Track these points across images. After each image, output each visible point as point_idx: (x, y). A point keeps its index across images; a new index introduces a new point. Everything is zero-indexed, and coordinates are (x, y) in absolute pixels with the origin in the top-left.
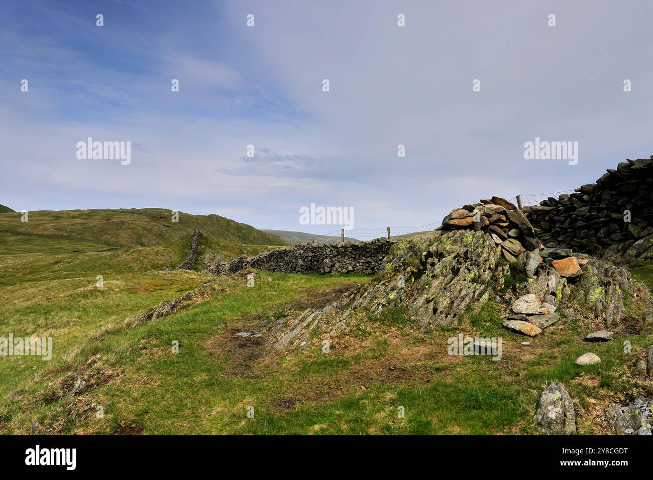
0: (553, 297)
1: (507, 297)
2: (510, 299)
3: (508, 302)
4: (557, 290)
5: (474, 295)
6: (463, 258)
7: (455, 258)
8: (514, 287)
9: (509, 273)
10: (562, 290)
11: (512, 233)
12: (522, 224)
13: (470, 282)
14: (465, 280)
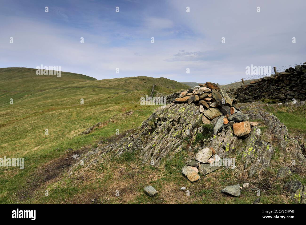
0: (223, 150)
1: (196, 147)
2: (198, 149)
3: (196, 151)
4: (227, 146)
5: (173, 146)
6: (177, 122)
7: (171, 122)
8: (202, 141)
9: (201, 132)
10: (230, 145)
11: (212, 105)
12: (218, 100)
13: (174, 138)
14: (171, 137)
